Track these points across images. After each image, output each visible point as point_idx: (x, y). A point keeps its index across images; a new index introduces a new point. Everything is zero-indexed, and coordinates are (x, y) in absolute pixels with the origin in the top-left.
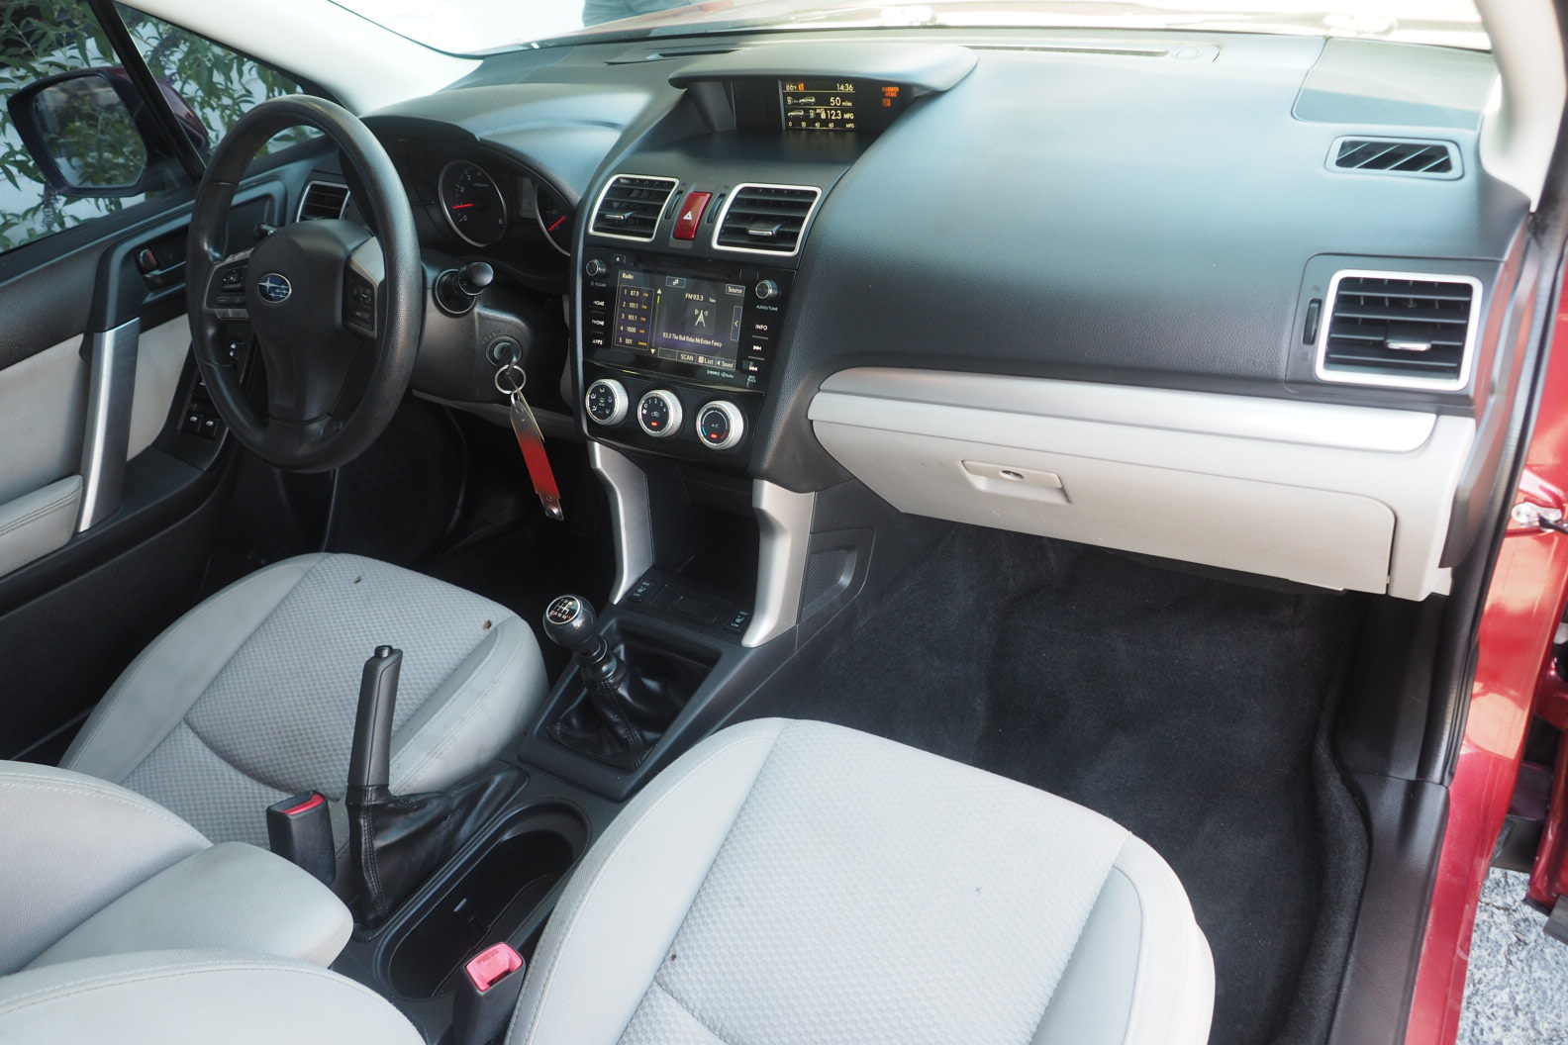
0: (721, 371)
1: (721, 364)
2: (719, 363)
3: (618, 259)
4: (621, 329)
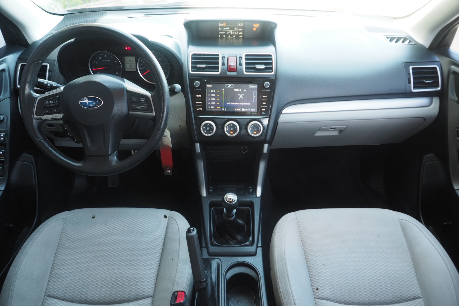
0: (252, 112)
1: (251, 110)
2: (250, 110)
3: (205, 80)
4: (209, 103)
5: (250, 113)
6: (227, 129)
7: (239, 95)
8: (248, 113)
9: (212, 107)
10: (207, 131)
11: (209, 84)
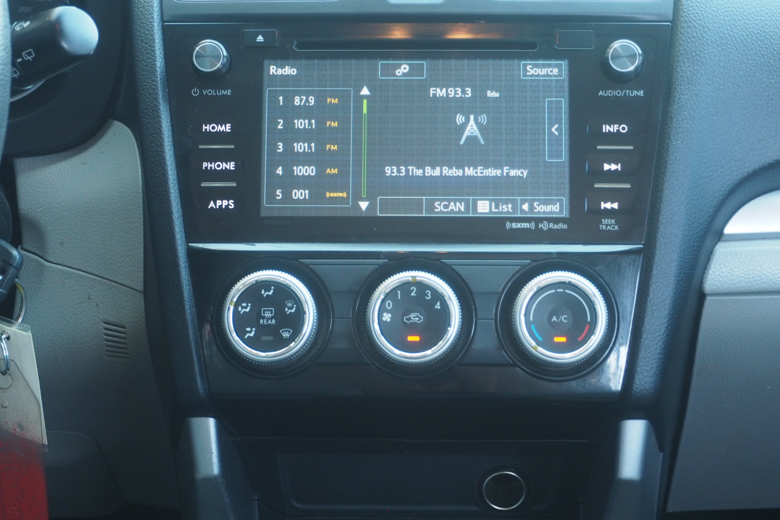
0: (538, 220)
1: (532, 207)
2: (526, 207)
3: (260, 39)
4: (280, 171)
5: (526, 225)
6: (387, 317)
7: (460, 119)
8: (514, 225)
9: (299, 194)
10: (263, 330)
11: (283, 56)
